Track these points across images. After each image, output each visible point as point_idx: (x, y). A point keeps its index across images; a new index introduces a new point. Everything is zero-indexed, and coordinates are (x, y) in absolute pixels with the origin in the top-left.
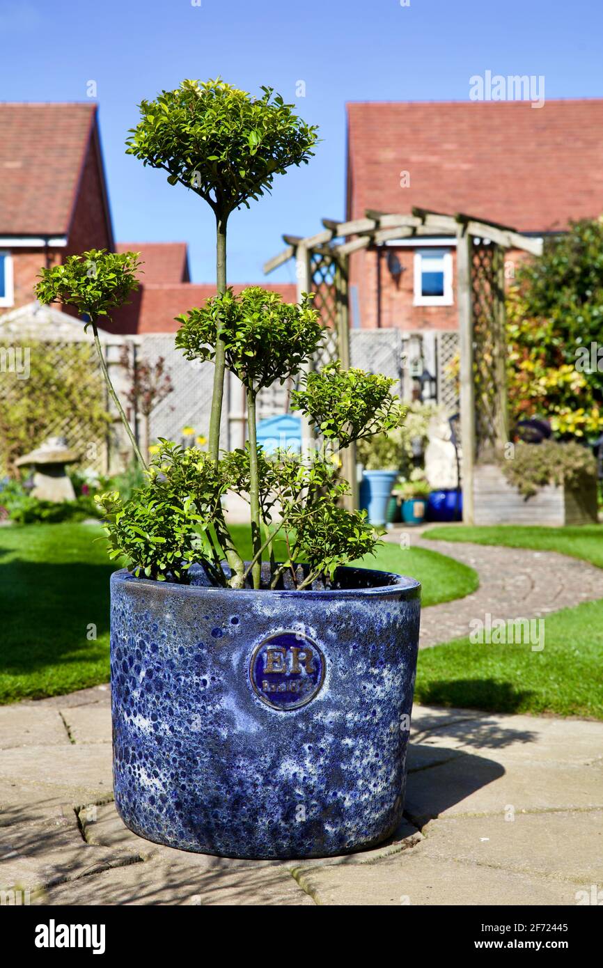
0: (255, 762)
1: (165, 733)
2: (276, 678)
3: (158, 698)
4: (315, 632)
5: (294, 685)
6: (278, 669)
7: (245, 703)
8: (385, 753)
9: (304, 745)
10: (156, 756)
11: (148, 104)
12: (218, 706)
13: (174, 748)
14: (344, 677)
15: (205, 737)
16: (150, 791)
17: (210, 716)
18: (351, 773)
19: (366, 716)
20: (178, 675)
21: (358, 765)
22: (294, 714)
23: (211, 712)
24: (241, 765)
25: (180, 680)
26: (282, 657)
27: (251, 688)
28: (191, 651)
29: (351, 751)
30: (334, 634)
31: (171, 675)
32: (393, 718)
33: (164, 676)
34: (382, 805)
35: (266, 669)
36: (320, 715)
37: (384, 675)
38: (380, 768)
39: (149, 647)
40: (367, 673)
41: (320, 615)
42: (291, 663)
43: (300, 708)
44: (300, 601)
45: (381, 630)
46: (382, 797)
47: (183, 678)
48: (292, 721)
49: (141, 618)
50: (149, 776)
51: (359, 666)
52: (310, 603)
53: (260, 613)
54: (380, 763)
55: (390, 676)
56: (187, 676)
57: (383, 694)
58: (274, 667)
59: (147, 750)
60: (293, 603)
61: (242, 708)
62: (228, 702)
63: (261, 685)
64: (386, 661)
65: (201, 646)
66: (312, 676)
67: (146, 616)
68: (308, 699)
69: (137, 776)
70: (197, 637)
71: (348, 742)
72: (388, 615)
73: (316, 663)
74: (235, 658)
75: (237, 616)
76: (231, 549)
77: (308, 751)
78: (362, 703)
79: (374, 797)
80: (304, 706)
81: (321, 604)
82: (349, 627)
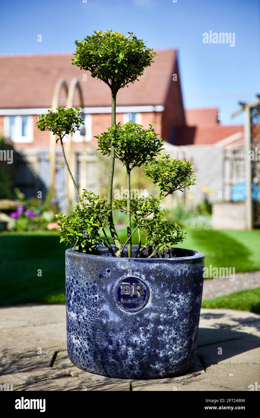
0: (118, 335)
1: (81, 320)
2: (126, 297)
3: (78, 304)
4: (144, 277)
5: (135, 300)
6: (127, 293)
7: (113, 308)
8: (181, 333)
9: (140, 328)
10: (78, 330)
11: (78, 42)
12: (102, 309)
13: (85, 327)
14: (159, 298)
15: (97, 323)
16: (76, 345)
17: (98, 313)
18: (163, 341)
19: (170, 316)
20: (86, 294)
21: (166, 338)
22: (135, 313)
23: (99, 311)
24: (112, 336)
25: (86, 296)
26: (129, 288)
27: (115, 301)
28: (91, 284)
29: (163, 331)
30: (153, 278)
31: (83, 294)
32: (185, 317)
33: (81, 295)
34: (180, 357)
35: (122, 293)
36: (147, 314)
37: (180, 297)
38: (178, 340)
39: (75, 282)
40: (170, 296)
41: (147, 269)
42: (133, 290)
43: (138, 311)
44: (137, 263)
45: (178, 277)
46: (180, 353)
47: (88, 296)
48: (134, 317)
49: (72, 269)
50: (75, 339)
51: (166, 293)
52: (142, 264)
53: (119, 268)
54: (178, 338)
55: (183, 298)
56: (89, 295)
57: (179, 306)
58: (125, 292)
59: (75, 327)
60: (134, 264)
61: (112, 310)
62: (106, 307)
63: (120, 300)
64: (180, 291)
65: (95, 282)
66: (143, 297)
67: (74, 268)
68: (141, 307)
69: (72, 339)
70: (93, 278)
71: (161, 327)
72: (182, 270)
73: (145, 291)
74: (109, 288)
75: (109, 269)
76: (116, 239)
77: (142, 331)
78: (168, 310)
79: (175, 353)
80: (140, 310)
81: (147, 264)
82: (161, 275)
